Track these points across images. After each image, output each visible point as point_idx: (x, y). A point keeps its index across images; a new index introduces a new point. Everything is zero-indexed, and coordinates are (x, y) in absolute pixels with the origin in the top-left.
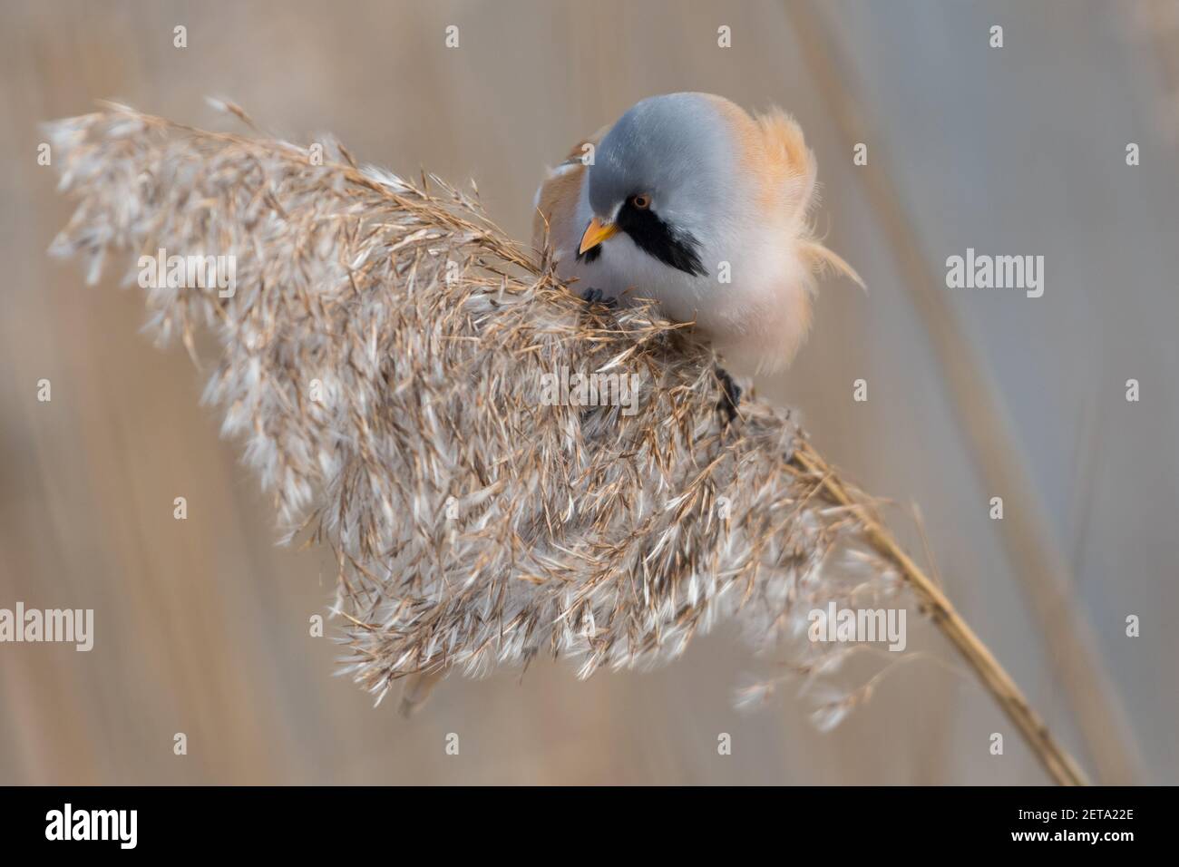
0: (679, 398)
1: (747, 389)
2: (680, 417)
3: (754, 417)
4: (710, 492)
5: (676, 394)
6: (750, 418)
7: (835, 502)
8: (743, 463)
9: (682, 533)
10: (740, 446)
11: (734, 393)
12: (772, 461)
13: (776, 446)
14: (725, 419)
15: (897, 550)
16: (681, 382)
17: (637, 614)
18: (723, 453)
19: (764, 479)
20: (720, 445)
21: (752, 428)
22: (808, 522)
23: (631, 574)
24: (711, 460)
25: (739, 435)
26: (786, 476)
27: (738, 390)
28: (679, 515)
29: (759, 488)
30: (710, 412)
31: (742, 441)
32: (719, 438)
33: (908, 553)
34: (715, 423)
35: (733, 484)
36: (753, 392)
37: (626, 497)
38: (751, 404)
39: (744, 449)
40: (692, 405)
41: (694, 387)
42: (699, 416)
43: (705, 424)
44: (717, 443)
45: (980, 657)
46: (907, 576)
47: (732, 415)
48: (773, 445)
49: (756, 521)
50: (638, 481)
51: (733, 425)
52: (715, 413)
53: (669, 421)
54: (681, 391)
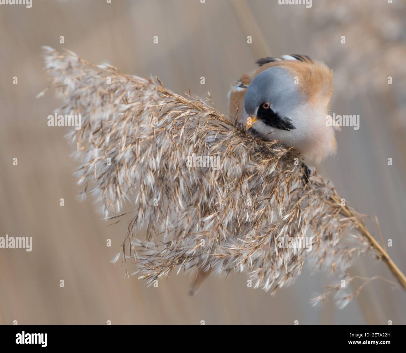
0: (287, 175)
1: (313, 171)
2: (287, 181)
3: (316, 182)
4: (300, 211)
5: (286, 173)
6: (314, 182)
7: (346, 216)
8: (312, 199)
9: (289, 227)
10: (310, 193)
11: (308, 173)
12: (321, 199)
13: (323, 194)
14: (305, 182)
15: (368, 234)
16: (287, 169)
17: (274, 261)
18: (304, 195)
19: (318, 206)
20: (303, 192)
21: (315, 186)
22: (334, 223)
23: (270, 244)
24: (299, 198)
25: (310, 188)
26: (327, 205)
27: (310, 171)
28: (288, 222)
29: (316, 209)
30: (298, 180)
31: (311, 191)
32: (302, 190)
33: (373, 236)
34: (301, 184)
35: (308, 208)
36: (316, 173)
37: (266, 214)
38: (315, 177)
39: (312, 194)
40: (292, 178)
41: (292, 171)
42: (294, 182)
43: (296, 185)
44: (302, 191)
46: (372, 244)
47: (307, 182)
48: (322, 193)
49: (316, 223)
50: (271, 207)
51: (308, 185)
52: (301, 180)
53: (283, 184)
54: (288, 172)
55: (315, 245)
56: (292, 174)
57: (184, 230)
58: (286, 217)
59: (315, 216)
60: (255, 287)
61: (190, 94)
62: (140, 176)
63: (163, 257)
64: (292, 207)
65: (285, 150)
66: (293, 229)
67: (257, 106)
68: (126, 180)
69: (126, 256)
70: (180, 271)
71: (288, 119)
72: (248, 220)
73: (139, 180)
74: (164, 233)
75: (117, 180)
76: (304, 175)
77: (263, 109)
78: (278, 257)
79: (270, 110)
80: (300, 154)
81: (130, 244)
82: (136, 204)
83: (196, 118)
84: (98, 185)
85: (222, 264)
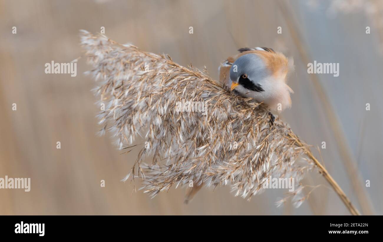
0: (259, 119)
1: (277, 117)
2: (259, 124)
3: (278, 124)
4: (268, 143)
5: (258, 119)
6: (277, 124)
7: (299, 146)
8: (276, 135)
9: (260, 154)
10: (275, 131)
11: (273, 118)
12: (282, 135)
13: (283, 132)
14: (271, 125)
15: (314, 158)
16: (259, 116)
17: (250, 177)
18: (270, 133)
19: (280, 140)
20: (270, 131)
21: (278, 127)
22: (291, 150)
23: (247, 165)
24: (267, 135)
25: (274, 128)
26: (286, 139)
27: (274, 118)
28: (260, 150)
29: (279, 142)
30: (267, 123)
31: (275, 130)
32: (269, 129)
33: (316, 158)
34: (268, 125)
35: (273, 141)
36: (278, 119)
37: (244, 145)
38: (277, 121)
39: (276, 132)
40: (262, 121)
41: (263, 117)
42: (264, 124)
43: (265, 126)
44: (269, 130)
45: (334, 184)
46: (316, 164)
47: (272, 124)
48: (282, 132)
49: (279, 151)
50: (248, 140)
51: (273, 126)
52: (268, 123)
53: (256, 125)
54: (260, 118)
55: (278, 165)
56: (262, 119)
57: (183, 156)
58: (258, 147)
59: (278, 146)
60: (236, 195)
61: (192, 67)
62: (151, 119)
63: (165, 176)
64: (262, 140)
65: (258, 104)
66: (263, 155)
67: (238, 76)
68: (139, 121)
69: (135, 176)
70: (178, 186)
71: (260, 85)
72: (231, 149)
73: (149, 122)
74: (166, 159)
75: (132, 121)
76: (270, 120)
77: (243, 78)
78: (253, 173)
79: (247, 79)
80: (267, 106)
81: (139, 167)
82: (146, 138)
83: (196, 82)
84: (116, 124)
85: (212, 180)
